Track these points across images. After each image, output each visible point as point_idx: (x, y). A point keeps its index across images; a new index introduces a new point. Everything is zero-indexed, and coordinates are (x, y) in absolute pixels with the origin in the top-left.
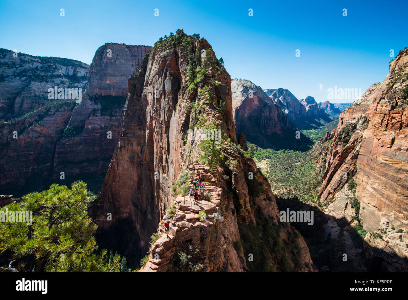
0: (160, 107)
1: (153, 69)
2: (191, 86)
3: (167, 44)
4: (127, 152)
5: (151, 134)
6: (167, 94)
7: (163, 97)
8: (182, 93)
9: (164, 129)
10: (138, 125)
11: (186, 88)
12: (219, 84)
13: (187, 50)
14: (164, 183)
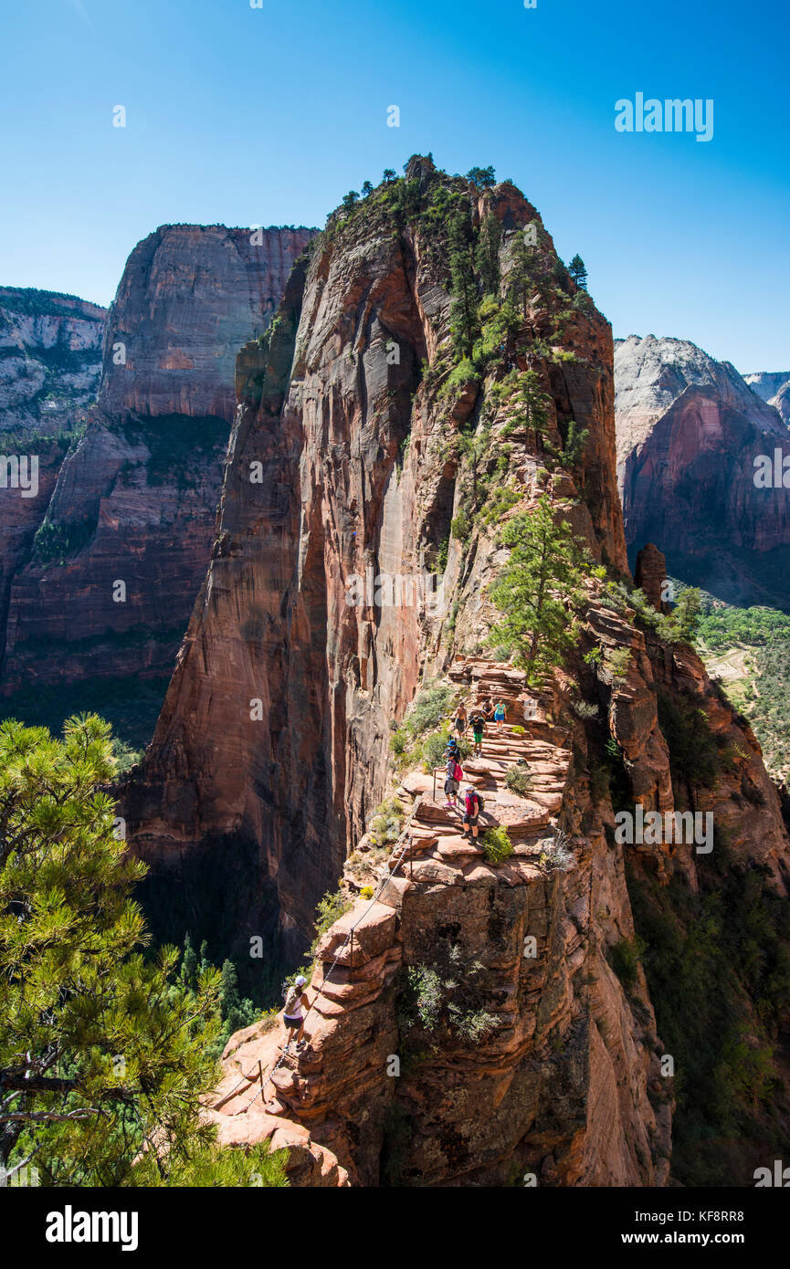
0: (347, 451)
1: (321, 312)
2: (462, 371)
3: (372, 215)
4: (234, 609)
5: (316, 549)
6: (374, 402)
7: (358, 414)
8: (427, 398)
9: (361, 531)
10: (271, 517)
11: (440, 379)
12: (565, 359)
13: (445, 235)
14: (359, 721)
